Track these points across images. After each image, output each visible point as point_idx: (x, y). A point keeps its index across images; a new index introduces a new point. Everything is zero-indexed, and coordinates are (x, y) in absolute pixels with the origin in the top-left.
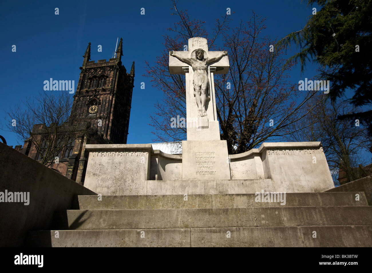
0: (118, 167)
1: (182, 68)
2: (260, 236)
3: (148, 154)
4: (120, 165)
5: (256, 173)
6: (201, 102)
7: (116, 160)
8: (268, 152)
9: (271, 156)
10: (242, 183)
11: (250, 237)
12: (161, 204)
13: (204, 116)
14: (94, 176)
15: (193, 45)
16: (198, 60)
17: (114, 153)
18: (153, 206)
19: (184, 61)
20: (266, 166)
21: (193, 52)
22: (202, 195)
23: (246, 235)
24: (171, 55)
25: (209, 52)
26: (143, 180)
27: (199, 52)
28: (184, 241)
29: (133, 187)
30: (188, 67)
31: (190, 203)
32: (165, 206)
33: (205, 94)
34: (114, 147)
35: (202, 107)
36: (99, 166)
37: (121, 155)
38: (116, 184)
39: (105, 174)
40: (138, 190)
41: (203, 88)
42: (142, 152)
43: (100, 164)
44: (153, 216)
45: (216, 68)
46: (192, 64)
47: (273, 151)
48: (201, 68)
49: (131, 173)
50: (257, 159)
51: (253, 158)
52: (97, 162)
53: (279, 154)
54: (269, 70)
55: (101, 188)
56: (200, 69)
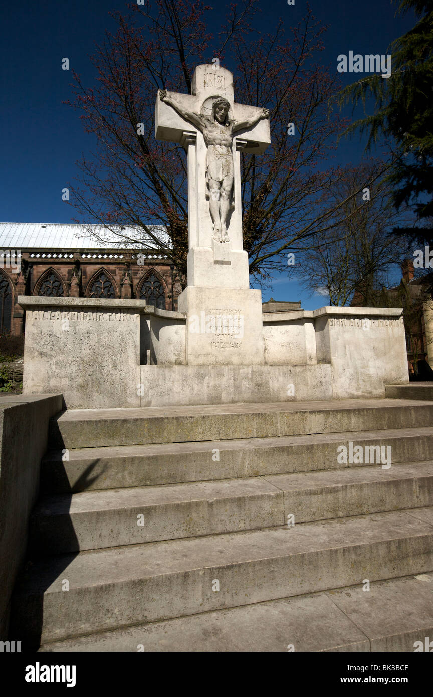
0: (86, 341)
1: (184, 133)
2: (370, 494)
3: (139, 318)
4: (89, 337)
5: (305, 350)
6: (219, 213)
7: (81, 327)
8: (331, 321)
9: (335, 328)
10: (290, 370)
11: (358, 496)
12: (200, 430)
13: (224, 242)
14: (41, 357)
15: (205, 83)
16: (216, 123)
17: (76, 313)
18: (187, 433)
19: (189, 119)
20: (322, 341)
21: (206, 100)
22: (262, 414)
23: (354, 494)
24: (162, 100)
25: (235, 106)
26: (134, 364)
27: (222, 106)
28: (276, 510)
29: (117, 376)
30: (196, 133)
31: (245, 427)
32: (206, 434)
33: (228, 198)
34: (75, 304)
35: (220, 222)
36: (49, 339)
37: (88, 318)
38: (84, 372)
39: (63, 353)
40: (126, 382)
41: (227, 186)
42: (129, 314)
43: (50, 335)
44: (208, 461)
45: (246, 143)
46: (204, 128)
47: (337, 321)
48: (223, 142)
49: (110, 353)
50: (309, 327)
51: (302, 325)
52: (45, 331)
53: (345, 326)
54: (304, 130)
55: (58, 379)
56: (220, 145)
